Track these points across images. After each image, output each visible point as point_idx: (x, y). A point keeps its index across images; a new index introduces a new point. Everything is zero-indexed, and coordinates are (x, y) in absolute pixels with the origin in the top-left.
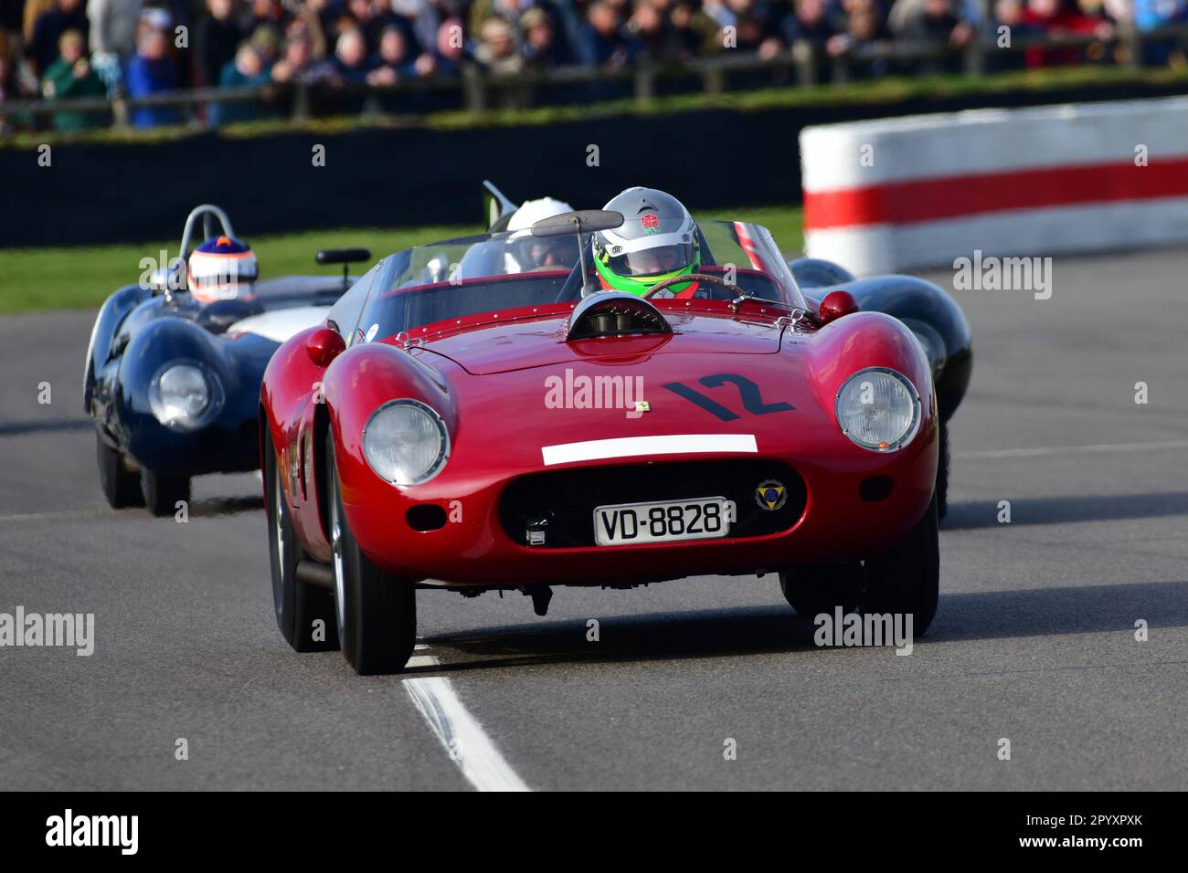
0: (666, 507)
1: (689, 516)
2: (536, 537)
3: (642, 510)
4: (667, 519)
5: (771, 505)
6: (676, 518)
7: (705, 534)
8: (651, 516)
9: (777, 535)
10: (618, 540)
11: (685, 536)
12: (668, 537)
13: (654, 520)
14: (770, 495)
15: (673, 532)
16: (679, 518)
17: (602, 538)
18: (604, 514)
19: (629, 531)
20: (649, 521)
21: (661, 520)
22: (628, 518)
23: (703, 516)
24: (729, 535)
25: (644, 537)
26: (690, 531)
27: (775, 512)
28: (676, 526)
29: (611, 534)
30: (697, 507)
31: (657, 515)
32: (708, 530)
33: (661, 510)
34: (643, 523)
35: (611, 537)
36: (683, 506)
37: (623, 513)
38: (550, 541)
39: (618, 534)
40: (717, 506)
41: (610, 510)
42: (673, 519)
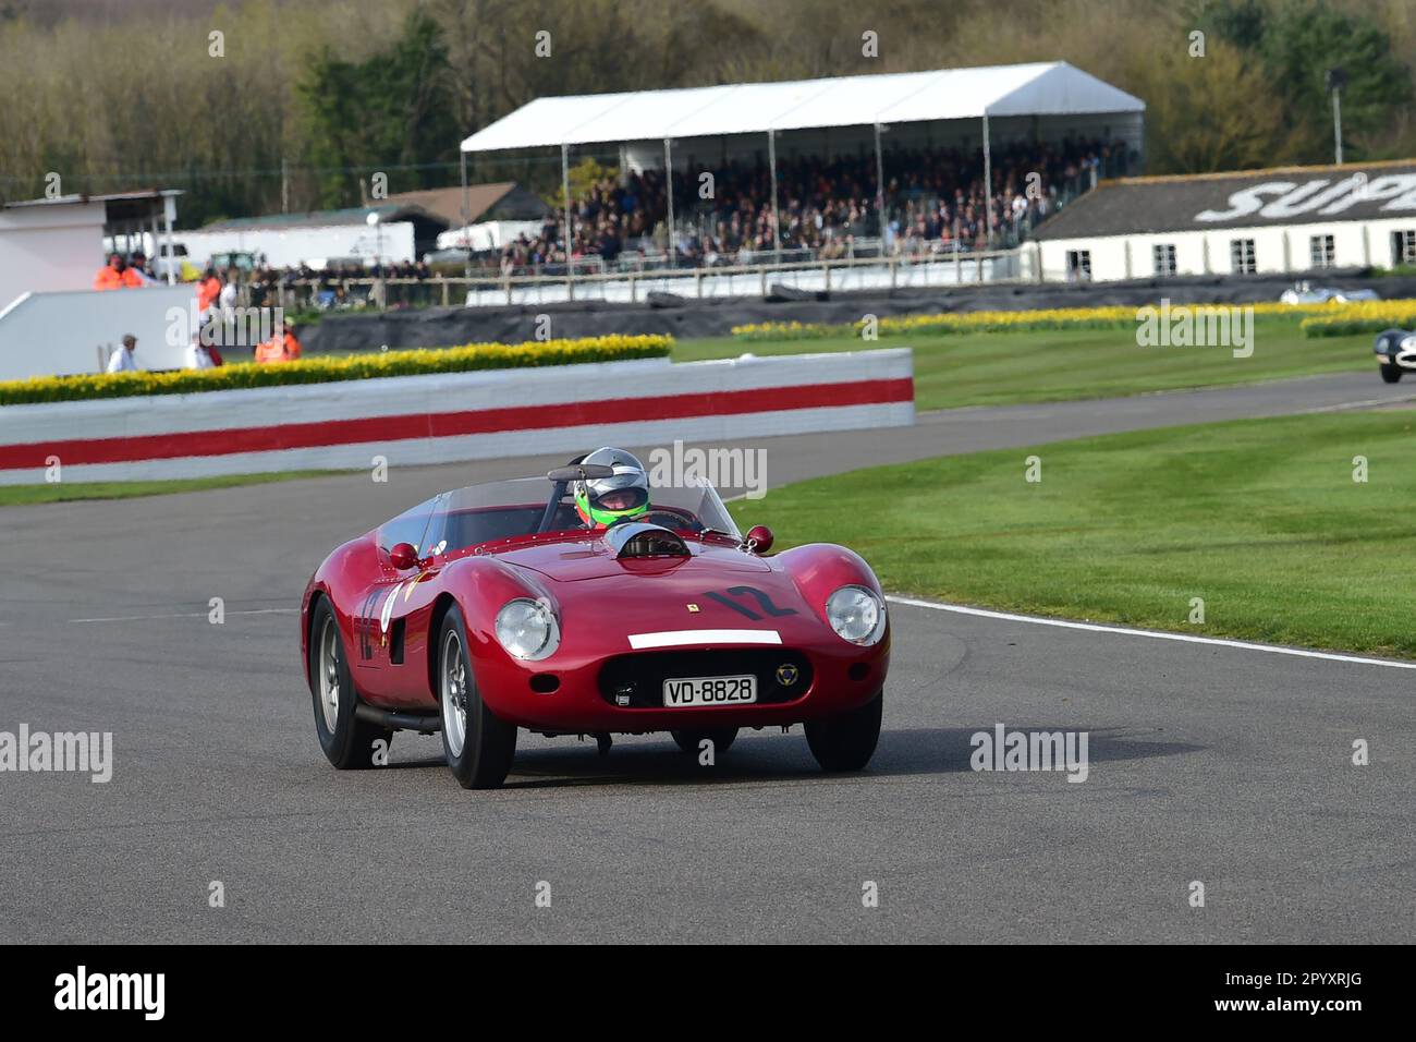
0: (714, 681)
1: (729, 688)
2: (623, 700)
3: (697, 683)
4: (714, 690)
5: (787, 681)
6: (720, 689)
7: (740, 701)
8: (703, 688)
9: (790, 703)
10: (679, 703)
11: (726, 701)
12: (714, 702)
13: (705, 690)
14: (786, 675)
15: (717, 699)
16: (723, 689)
17: (669, 701)
18: (671, 685)
19: (688, 697)
20: (702, 691)
21: (710, 690)
22: (687, 688)
23: (740, 688)
24: (757, 702)
25: (698, 701)
26: (730, 698)
27: (790, 686)
28: (720, 695)
29: (675, 699)
30: (736, 682)
31: (708, 687)
32: (742, 698)
33: (711, 683)
34: (698, 692)
35: (675, 701)
36: (726, 680)
37: (684, 685)
38: (632, 703)
39: (679, 698)
40: (749, 681)
41: (675, 684)
42: (719, 690)
